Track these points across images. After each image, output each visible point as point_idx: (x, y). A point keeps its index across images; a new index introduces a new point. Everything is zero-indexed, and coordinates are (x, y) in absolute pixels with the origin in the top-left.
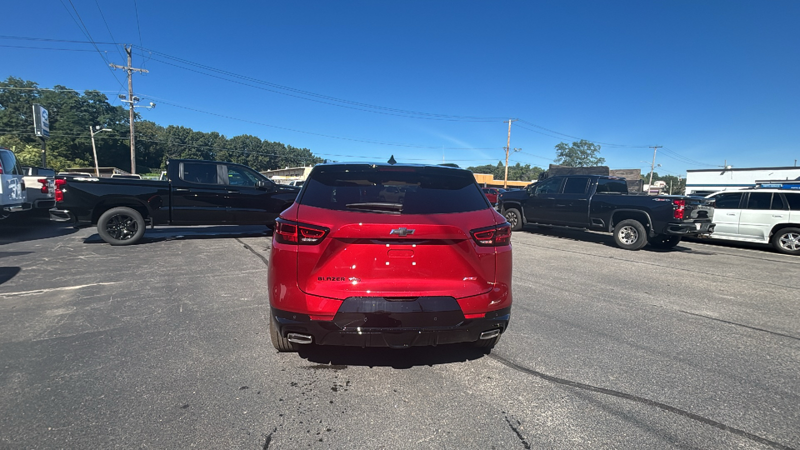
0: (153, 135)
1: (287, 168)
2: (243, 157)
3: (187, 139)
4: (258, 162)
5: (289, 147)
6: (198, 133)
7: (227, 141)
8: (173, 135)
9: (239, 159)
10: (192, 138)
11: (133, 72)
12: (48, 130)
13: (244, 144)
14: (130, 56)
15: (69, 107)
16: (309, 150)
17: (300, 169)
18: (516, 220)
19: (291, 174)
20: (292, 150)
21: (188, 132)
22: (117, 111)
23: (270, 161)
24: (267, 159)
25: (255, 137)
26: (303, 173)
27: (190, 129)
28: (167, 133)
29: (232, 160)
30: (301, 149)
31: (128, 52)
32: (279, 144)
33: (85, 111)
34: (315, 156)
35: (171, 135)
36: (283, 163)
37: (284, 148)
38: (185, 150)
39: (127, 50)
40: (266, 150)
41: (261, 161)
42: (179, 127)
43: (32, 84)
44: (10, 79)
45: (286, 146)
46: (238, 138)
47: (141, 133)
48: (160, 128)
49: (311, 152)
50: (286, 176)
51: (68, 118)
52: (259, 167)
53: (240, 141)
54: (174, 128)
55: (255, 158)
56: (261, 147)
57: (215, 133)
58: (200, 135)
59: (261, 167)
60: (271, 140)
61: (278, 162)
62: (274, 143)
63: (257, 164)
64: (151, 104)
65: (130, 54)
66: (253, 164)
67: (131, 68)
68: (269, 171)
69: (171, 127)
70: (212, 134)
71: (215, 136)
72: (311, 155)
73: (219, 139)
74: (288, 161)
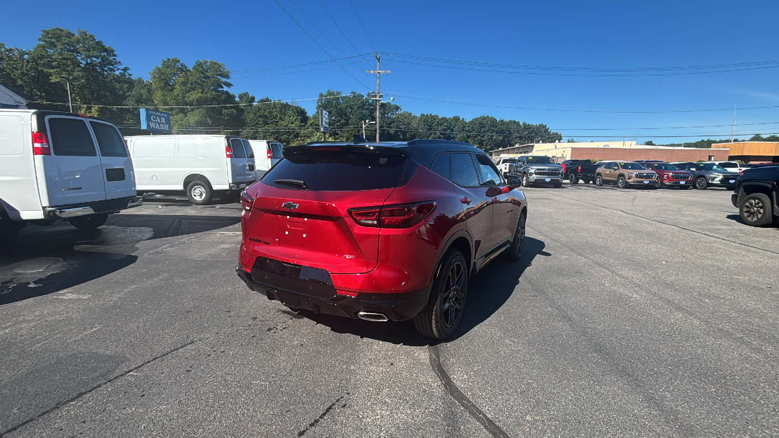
0: (409, 124)
1: (517, 146)
2: (480, 138)
3: (434, 125)
4: (492, 141)
5: (525, 124)
6: (443, 119)
7: (466, 123)
8: (423, 122)
9: (475, 139)
10: (438, 123)
11: (380, 74)
12: (328, 126)
13: (482, 125)
14: (379, 62)
15: (357, 107)
16: (546, 126)
17: (529, 146)
18: (762, 211)
19: (520, 151)
20: (527, 127)
21: (434, 118)
22: (386, 106)
23: (504, 139)
24: (501, 138)
25: (491, 118)
26: (532, 150)
27: (437, 115)
28: (419, 120)
29: (469, 140)
30: (536, 125)
31: (377, 58)
32: (515, 122)
33: (367, 109)
34: (552, 132)
35: (422, 122)
36: (516, 141)
37: (519, 125)
38: (431, 134)
39: (377, 57)
40: (500, 129)
41: (495, 140)
42: (428, 115)
43: (339, 93)
44: (328, 92)
45: (521, 124)
46: (476, 119)
47: (401, 122)
48: (415, 117)
49: (547, 127)
50: (516, 153)
51: (357, 116)
52: (493, 146)
53: (477, 122)
54: (424, 116)
55: (489, 137)
56: (496, 127)
57: (456, 117)
58: (445, 120)
59: (495, 146)
60: (507, 119)
61: (511, 140)
62: (510, 121)
63: (491, 144)
64: (392, 98)
65: (379, 60)
66: (487, 143)
67: (379, 71)
68: (500, 149)
69: (423, 115)
70: (454, 118)
71: (456, 119)
72: (547, 130)
73: (460, 122)
74: (522, 139)
